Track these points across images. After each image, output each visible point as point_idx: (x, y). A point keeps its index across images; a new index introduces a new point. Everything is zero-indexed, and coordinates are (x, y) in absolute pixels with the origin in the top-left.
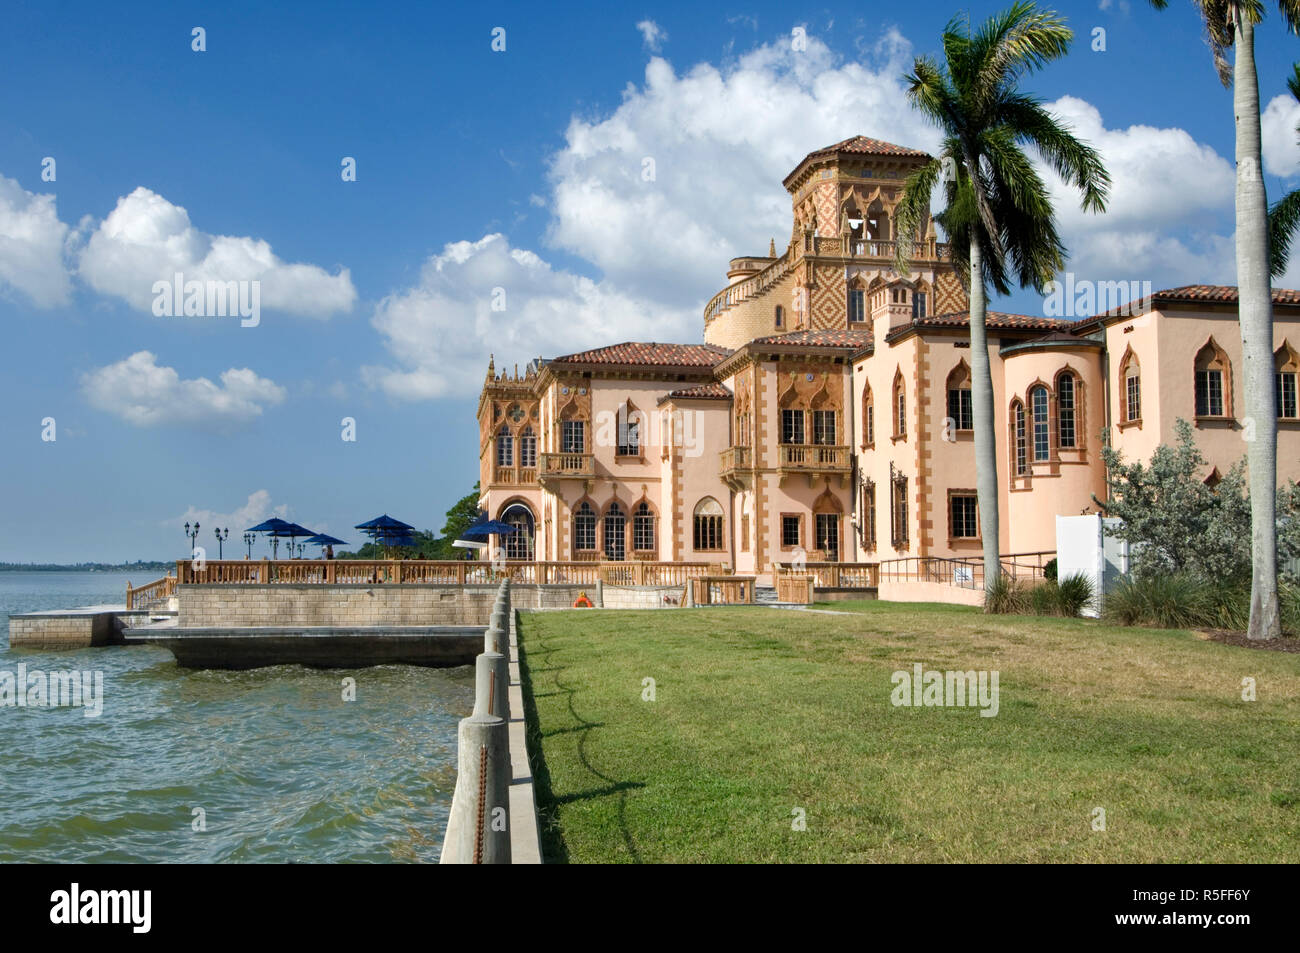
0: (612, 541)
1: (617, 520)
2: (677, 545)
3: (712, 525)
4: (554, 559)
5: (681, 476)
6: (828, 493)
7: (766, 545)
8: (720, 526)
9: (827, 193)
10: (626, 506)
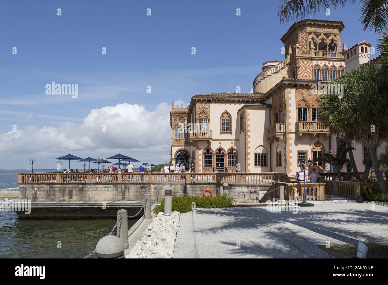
0: (219, 164)
1: (221, 155)
3: (262, 157)
6: (318, 142)
8: (265, 157)
9: (302, 36)
10: (224, 150)
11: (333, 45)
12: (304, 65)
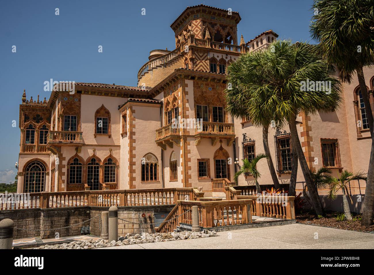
0: (92, 179)
1: (95, 167)
2: (132, 179)
3: (151, 168)
4: (56, 191)
5: (135, 142)
6: (221, 148)
7: (190, 177)
8: (155, 168)
9: (196, 24)
10: (100, 160)
11: (229, 38)
12: (199, 57)
